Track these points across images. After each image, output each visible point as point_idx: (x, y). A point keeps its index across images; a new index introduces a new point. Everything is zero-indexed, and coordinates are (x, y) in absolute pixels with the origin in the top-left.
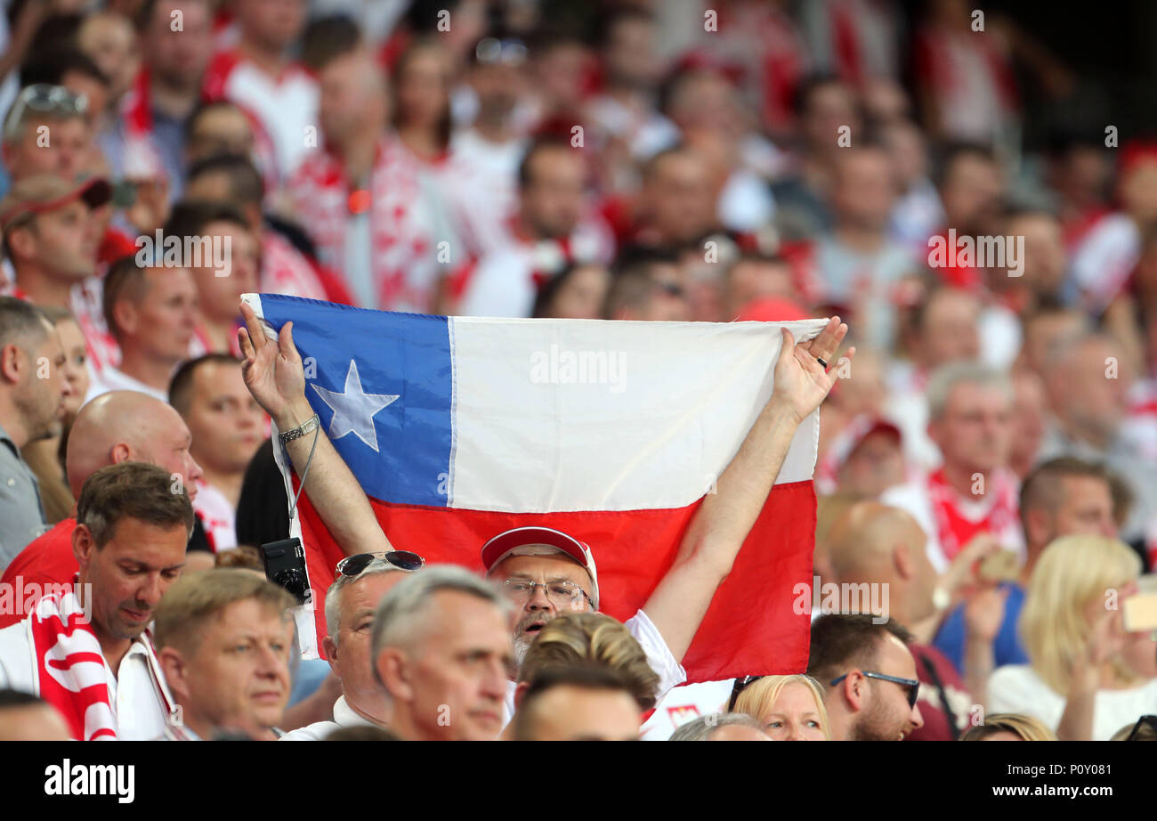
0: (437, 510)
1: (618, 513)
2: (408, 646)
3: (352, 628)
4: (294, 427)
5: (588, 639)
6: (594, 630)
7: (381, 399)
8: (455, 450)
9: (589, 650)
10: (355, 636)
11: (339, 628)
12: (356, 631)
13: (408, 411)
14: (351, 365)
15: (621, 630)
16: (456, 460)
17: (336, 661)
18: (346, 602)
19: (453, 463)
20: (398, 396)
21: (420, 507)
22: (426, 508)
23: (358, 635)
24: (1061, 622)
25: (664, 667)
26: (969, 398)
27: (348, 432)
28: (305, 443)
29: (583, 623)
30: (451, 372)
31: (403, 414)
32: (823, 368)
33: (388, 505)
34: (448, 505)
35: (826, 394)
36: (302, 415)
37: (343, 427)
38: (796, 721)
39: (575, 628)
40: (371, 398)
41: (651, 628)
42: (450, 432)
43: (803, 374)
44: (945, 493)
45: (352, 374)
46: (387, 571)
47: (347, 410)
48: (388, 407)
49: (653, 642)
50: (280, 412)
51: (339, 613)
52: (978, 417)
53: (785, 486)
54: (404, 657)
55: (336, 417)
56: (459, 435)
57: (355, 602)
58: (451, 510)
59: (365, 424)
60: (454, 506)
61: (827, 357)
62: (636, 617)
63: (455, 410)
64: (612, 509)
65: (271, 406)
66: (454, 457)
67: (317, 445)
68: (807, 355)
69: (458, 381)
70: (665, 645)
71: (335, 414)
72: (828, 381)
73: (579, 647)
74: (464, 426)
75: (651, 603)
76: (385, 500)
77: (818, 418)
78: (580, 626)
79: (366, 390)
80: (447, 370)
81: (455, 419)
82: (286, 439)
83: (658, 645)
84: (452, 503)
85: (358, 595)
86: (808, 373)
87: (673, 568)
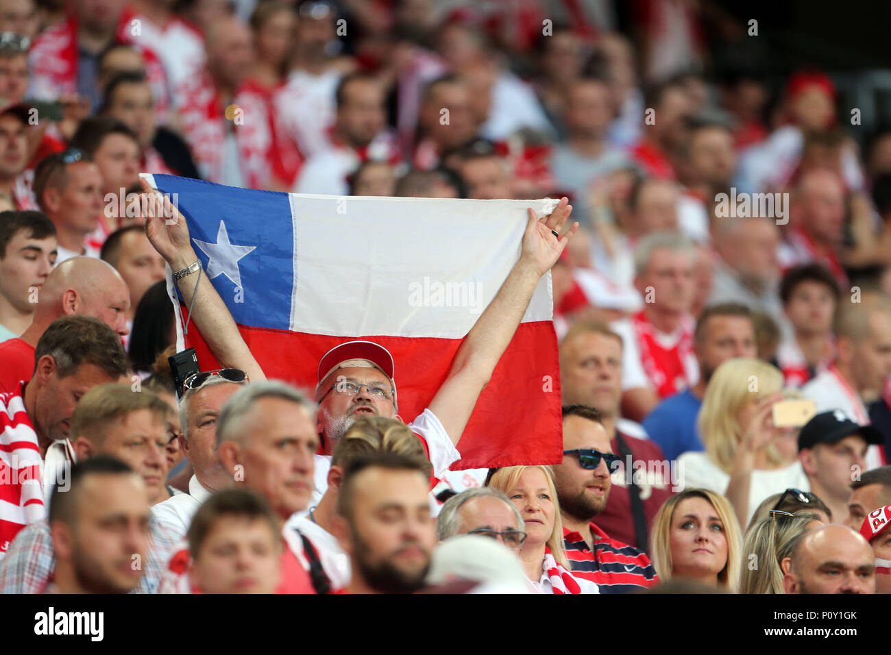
0: (282, 331)
1: (410, 339)
2: (240, 439)
3: (197, 425)
4: (184, 268)
5: (381, 437)
6: (386, 430)
7: (243, 249)
8: (296, 288)
9: (381, 445)
10: (199, 431)
11: (188, 426)
12: (199, 427)
13: (263, 258)
14: (221, 225)
15: (406, 430)
16: (296, 295)
17: (188, 451)
18: (192, 408)
19: (294, 297)
20: (255, 247)
21: (270, 330)
22: (275, 331)
23: (201, 430)
24: (720, 424)
25: (445, 448)
26: (665, 259)
27: (219, 274)
28: (191, 280)
29: (378, 425)
30: (292, 231)
31: (259, 260)
32: (555, 237)
33: (248, 328)
34: (290, 329)
35: (559, 256)
36: (187, 258)
37: (217, 269)
38: (533, 494)
39: (372, 428)
40: (236, 248)
41: (435, 421)
42: (292, 274)
43: (543, 241)
44: (646, 328)
45: (222, 231)
46: (219, 383)
47: (219, 257)
48: (248, 255)
49: (436, 430)
50: (173, 256)
51: (187, 415)
52: (670, 273)
53: (528, 324)
54: (237, 447)
55: (211, 263)
56: (298, 277)
57: (197, 407)
58: (292, 333)
59: (232, 267)
60: (294, 330)
61: (558, 229)
62: (423, 413)
63: (296, 259)
64: (405, 335)
65: (166, 252)
66: (295, 293)
67: (200, 282)
68: (545, 228)
69: (298, 238)
70: (445, 432)
71: (211, 260)
72: (560, 247)
73: (374, 443)
74: (303, 270)
75: (434, 403)
76: (247, 324)
77: (550, 275)
78: (376, 427)
79: (232, 242)
80: (290, 230)
81: (296, 266)
82: (177, 278)
83: (440, 432)
84: (292, 327)
85: (199, 401)
86: (545, 241)
87: (449, 378)
